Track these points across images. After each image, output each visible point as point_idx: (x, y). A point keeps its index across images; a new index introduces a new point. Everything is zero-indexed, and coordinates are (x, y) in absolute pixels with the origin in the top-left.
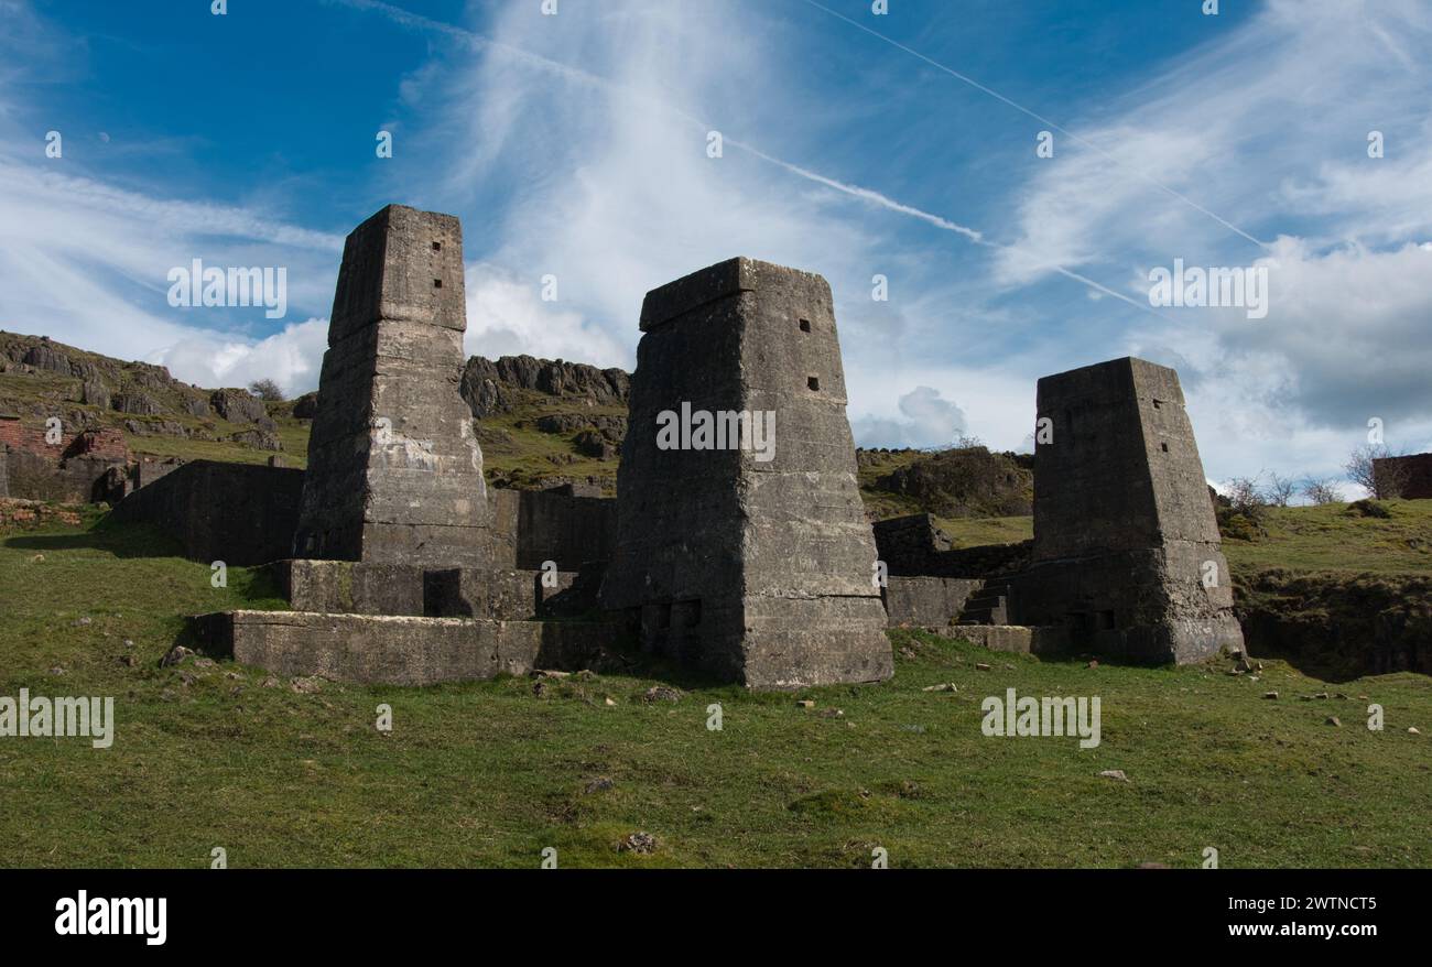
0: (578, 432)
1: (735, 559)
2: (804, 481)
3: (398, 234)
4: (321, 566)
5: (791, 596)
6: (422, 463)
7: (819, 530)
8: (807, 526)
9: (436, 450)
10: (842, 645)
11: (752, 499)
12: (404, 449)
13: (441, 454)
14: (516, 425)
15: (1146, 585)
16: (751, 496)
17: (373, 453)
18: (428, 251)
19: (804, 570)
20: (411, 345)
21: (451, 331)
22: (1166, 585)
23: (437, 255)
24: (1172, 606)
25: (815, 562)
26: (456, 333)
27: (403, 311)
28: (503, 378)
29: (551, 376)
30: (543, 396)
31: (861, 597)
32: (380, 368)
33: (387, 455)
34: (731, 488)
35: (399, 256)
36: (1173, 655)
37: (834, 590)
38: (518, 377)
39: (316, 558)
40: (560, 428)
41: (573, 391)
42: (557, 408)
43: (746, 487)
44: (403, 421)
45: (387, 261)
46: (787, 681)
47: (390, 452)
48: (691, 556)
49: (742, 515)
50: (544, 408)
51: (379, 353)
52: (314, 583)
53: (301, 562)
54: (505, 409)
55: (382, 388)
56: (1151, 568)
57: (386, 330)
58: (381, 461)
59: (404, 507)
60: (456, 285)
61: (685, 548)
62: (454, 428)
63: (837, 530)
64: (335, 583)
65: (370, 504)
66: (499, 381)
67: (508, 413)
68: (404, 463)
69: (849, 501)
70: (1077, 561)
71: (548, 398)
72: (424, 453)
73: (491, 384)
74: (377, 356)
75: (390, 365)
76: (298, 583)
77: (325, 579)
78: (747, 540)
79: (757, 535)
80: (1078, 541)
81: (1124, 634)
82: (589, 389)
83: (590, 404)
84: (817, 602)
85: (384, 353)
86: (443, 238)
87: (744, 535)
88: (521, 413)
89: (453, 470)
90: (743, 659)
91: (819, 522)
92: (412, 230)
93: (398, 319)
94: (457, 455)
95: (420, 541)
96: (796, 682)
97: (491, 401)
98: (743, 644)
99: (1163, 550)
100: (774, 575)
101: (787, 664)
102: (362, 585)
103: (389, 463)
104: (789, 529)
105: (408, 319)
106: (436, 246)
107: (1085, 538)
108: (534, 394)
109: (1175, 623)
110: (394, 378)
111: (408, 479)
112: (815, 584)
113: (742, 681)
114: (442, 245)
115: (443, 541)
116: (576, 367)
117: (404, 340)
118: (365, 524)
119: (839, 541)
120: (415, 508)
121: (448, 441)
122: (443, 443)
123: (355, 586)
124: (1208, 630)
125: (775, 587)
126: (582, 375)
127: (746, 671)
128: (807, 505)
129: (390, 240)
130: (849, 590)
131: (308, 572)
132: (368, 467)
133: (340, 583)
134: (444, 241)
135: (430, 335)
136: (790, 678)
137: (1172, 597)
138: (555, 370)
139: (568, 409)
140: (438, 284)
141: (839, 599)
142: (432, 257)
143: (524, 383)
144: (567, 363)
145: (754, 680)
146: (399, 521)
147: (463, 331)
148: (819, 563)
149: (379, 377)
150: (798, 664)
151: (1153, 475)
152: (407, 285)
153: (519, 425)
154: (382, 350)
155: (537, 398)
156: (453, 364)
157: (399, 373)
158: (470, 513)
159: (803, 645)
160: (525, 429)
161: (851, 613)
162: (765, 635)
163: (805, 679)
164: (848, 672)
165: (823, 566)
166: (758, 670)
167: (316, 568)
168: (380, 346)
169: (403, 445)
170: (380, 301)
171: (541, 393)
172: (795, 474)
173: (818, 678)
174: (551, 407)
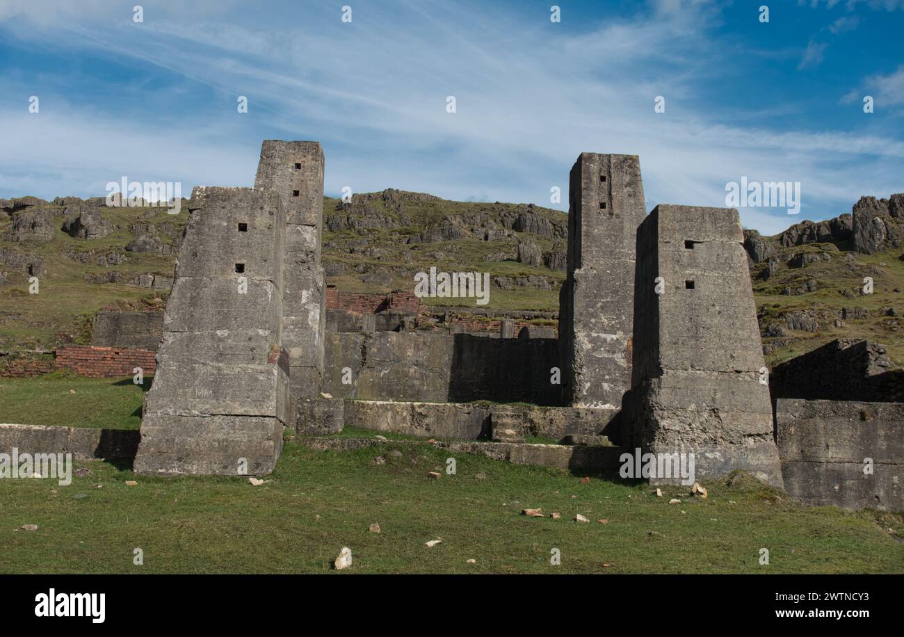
2: (213, 337)
3: (267, 161)
5: (184, 414)
7: (219, 370)
8: (209, 368)
10: (224, 449)
11: (164, 350)
14: (900, 258)
16: (164, 348)
18: (290, 170)
19: (199, 397)
21: (303, 227)
22: (656, 413)
23: (297, 173)
24: (662, 431)
25: (211, 391)
26: (307, 227)
31: (250, 416)
35: (267, 177)
37: (225, 411)
43: (163, 343)
46: (168, 470)
60: (311, 192)
62: (296, 297)
63: (237, 370)
66: (888, 218)
69: (252, 349)
79: (163, 374)
84: (208, 419)
86: (304, 159)
89: (292, 327)
90: (137, 453)
91: (221, 365)
92: (279, 157)
94: (296, 316)
96: (176, 471)
97: (880, 238)
98: (140, 444)
99: (660, 380)
100: (171, 401)
101: (170, 459)
104: (193, 369)
106: (298, 166)
112: (208, 406)
113: (131, 467)
114: (302, 165)
119: (237, 377)
121: (290, 306)
122: (286, 308)
125: (170, 408)
127: (134, 461)
128: (211, 353)
130: (240, 411)
134: (304, 162)
135: (286, 232)
136: (170, 468)
137: (663, 423)
140: (296, 193)
141: (229, 417)
142: (293, 174)
145: (140, 468)
148: (214, 392)
150: (180, 459)
153: (902, 258)
156: (302, 251)
158: (301, 357)
159: (187, 447)
161: (237, 427)
162: (155, 439)
163: (184, 470)
164: (225, 467)
165: (216, 395)
166: (145, 461)
172: (206, 333)
173: (194, 469)
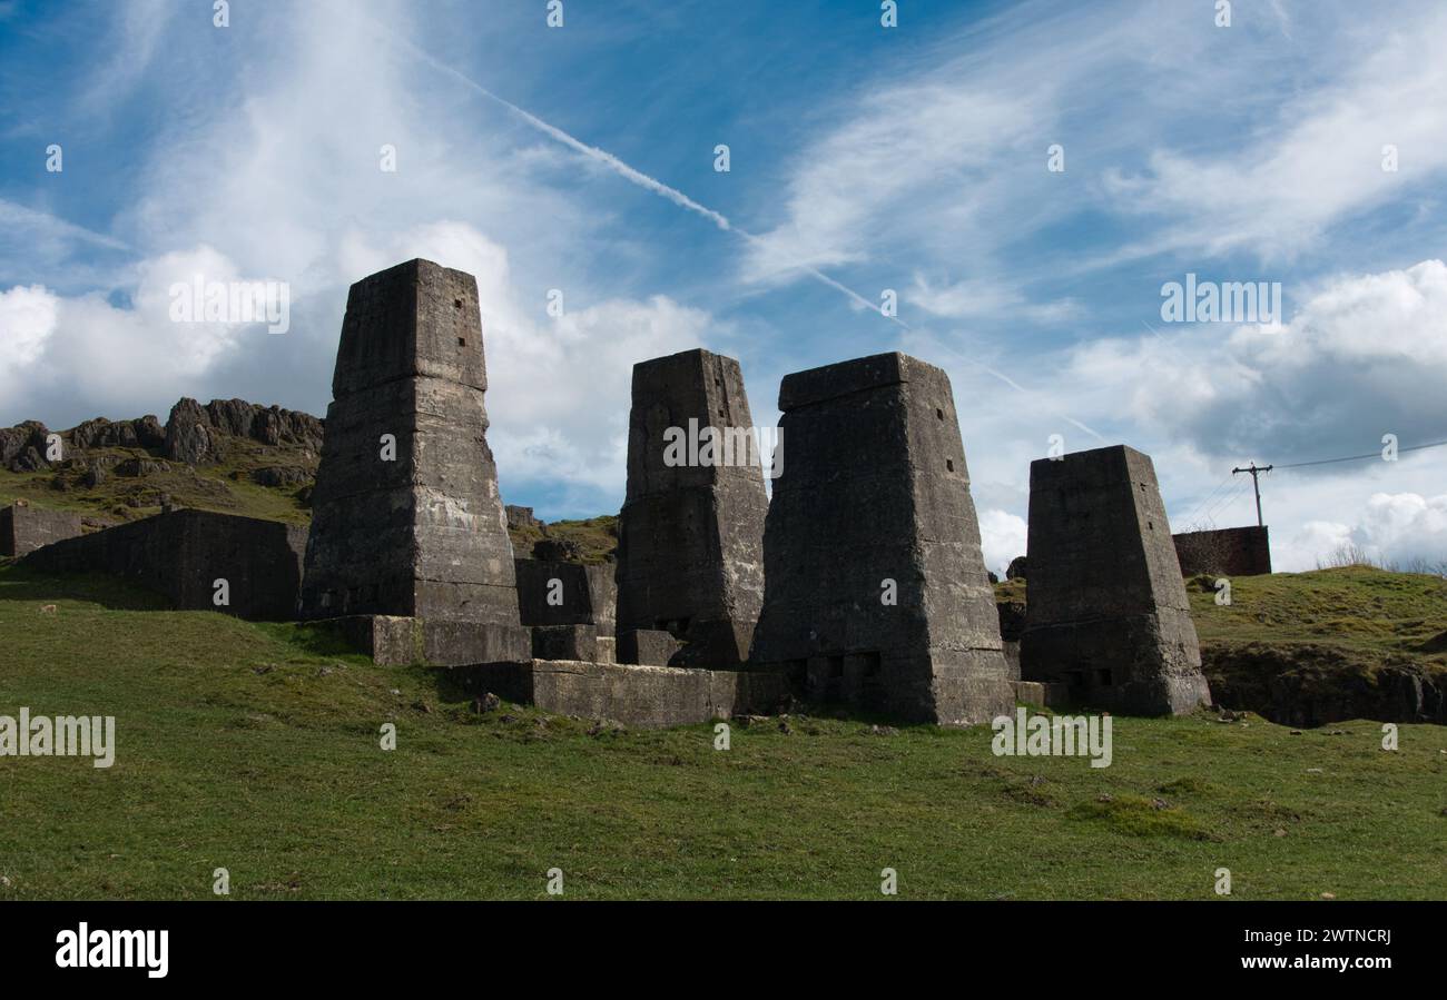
0: (300, 488)
1: (917, 615)
2: (954, 550)
3: (426, 289)
4: (398, 622)
5: (956, 648)
6: (460, 522)
7: (966, 592)
8: (959, 589)
9: (470, 509)
10: (987, 690)
11: (927, 564)
12: (444, 508)
13: (474, 513)
14: (230, 476)
15: (1143, 646)
16: (925, 561)
17: (418, 510)
18: (452, 308)
19: (961, 626)
20: (444, 402)
21: (475, 390)
22: (1160, 646)
23: (459, 313)
24: (1165, 664)
25: (966, 619)
26: (479, 392)
27: (435, 368)
28: (215, 423)
29: (267, 424)
30: (256, 445)
31: (993, 651)
32: (419, 425)
33: (431, 512)
34: (909, 555)
35: (429, 313)
36: (1170, 707)
37: (978, 643)
38: (231, 424)
39: (393, 615)
40: (279, 481)
41: (290, 441)
42: (274, 459)
43: (921, 554)
44: (442, 479)
45: (418, 317)
46: (960, 720)
47: (433, 509)
48: (864, 614)
49: (921, 578)
50: (260, 458)
51: (418, 410)
52: (392, 639)
53: (380, 617)
54: (217, 458)
55: (422, 444)
56: (1147, 630)
57: (423, 386)
58: (425, 519)
59: (447, 566)
60: (477, 344)
61: (857, 607)
62: (484, 488)
63: (976, 592)
64: (410, 640)
65: (418, 561)
66: (210, 427)
67: (221, 462)
68: (445, 521)
69: (980, 567)
70: (1074, 625)
71: (265, 448)
72: (461, 512)
73: (203, 429)
74: (416, 412)
75: (427, 422)
76: (379, 639)
77: (402, 635)
78: (926, 600)
79: (932, 596)
80: (1073, 607)
81: (1121, 689)
82: (308, 441)
83: (309, 456)
84: (970, 654)
85: (422, 410)
86: (463, 297)
87: (923, 595)
88: (235, 463)
89: (485, 530)
90: (934, 701)
91: (965, 586)
92: (437, 286)
93: (431, 376)
94: (488, 515)
95: (462, 600)
96: (964, 722)
97: (202, 449)
98: (932, 689)
99: (1156, 615)
100: (944, 630)
101: (959, 706)
102: (433, 641)
103: (432, 520)
104: (949, 591)
105: (439, 377)
106: (458, 304)
107: (1080, 604)
108: (248, 443)
109: (1169, 679)
110: (431, 435)
111: (449, 537)
112: (967, 638)
113: (935, 719)
114: (462, 303)
115: (482, 599)
116: (292, 415)
117: (438, 398)
118: (416, 582)
120: (457, 566)
121: (480, 500)
122: (476, 503)
123: (427, 643)
124: (1189, 686)
125: (946, 640)
126: (299, 423)
127: (937, 712)
128: (957, 570)
129: (420, 295)
130: (986, 646)
131: (388, 627)
132: (415, 524)
133: (414, 639)
134: (464, 300)
135: (459, 394)
136: (961, 718)
137: (1165, 656)
138: (271, 418)
139: (286, 461)
140: (462, 342)
141: (982, 652)
142: (455, 314)
143: (236, 431)
144: (283, 410)
145: (942, 721)
146: (445, 579)
147: (484, 391)
148: (969, 621)
149: (418, 434)
150: (965, 706)
151: (1145, 549)
152: (437, 342)
153: (234, 476)
154: (420, 407)
155: (252, 447)
156: (478, 423)
157: (435, 430)
158: (502, 573)
159: (966, 690)
160: (241, 480)
161: (989, 663)
162: (944, 681)
163: (969, 719)
164: (992, 713)
165: (971, 623)
166: (944, 710)
167: (394, 623)
168: (418, 402)
169: (443, 503)
170: (414, 357)
171: (255, 442)
172: (948, 543)
173: (976, 718)
174: (266, 458)
